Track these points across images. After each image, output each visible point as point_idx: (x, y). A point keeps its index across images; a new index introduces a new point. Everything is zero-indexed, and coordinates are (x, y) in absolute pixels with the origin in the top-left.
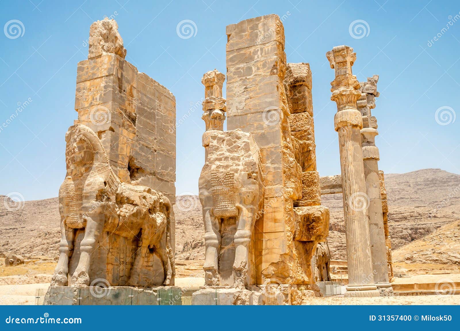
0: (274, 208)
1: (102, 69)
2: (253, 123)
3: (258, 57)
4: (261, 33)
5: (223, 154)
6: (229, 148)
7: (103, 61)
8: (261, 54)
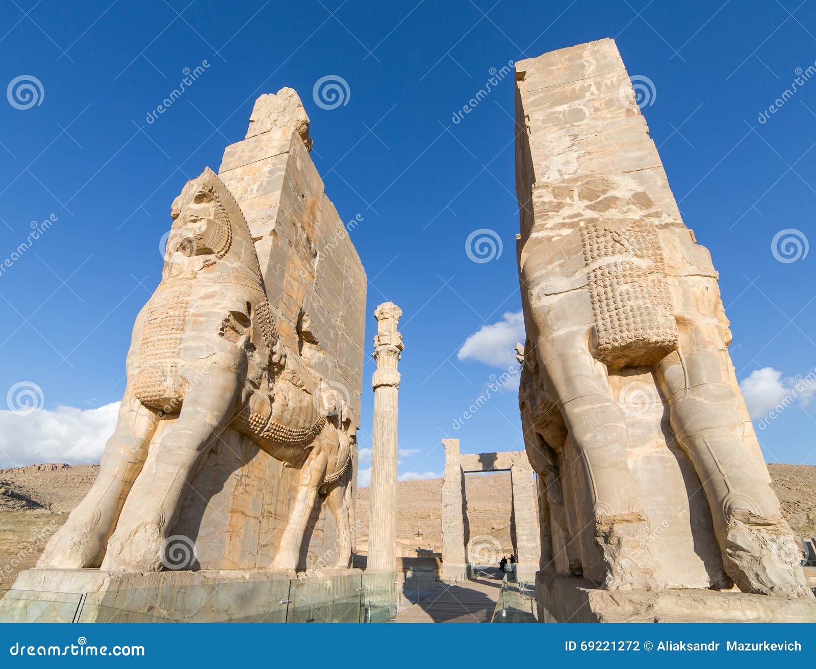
1: (269, 148)
3: (592, 94)
4: (590, 63)
7: (271, 137)
8: (598, 89)
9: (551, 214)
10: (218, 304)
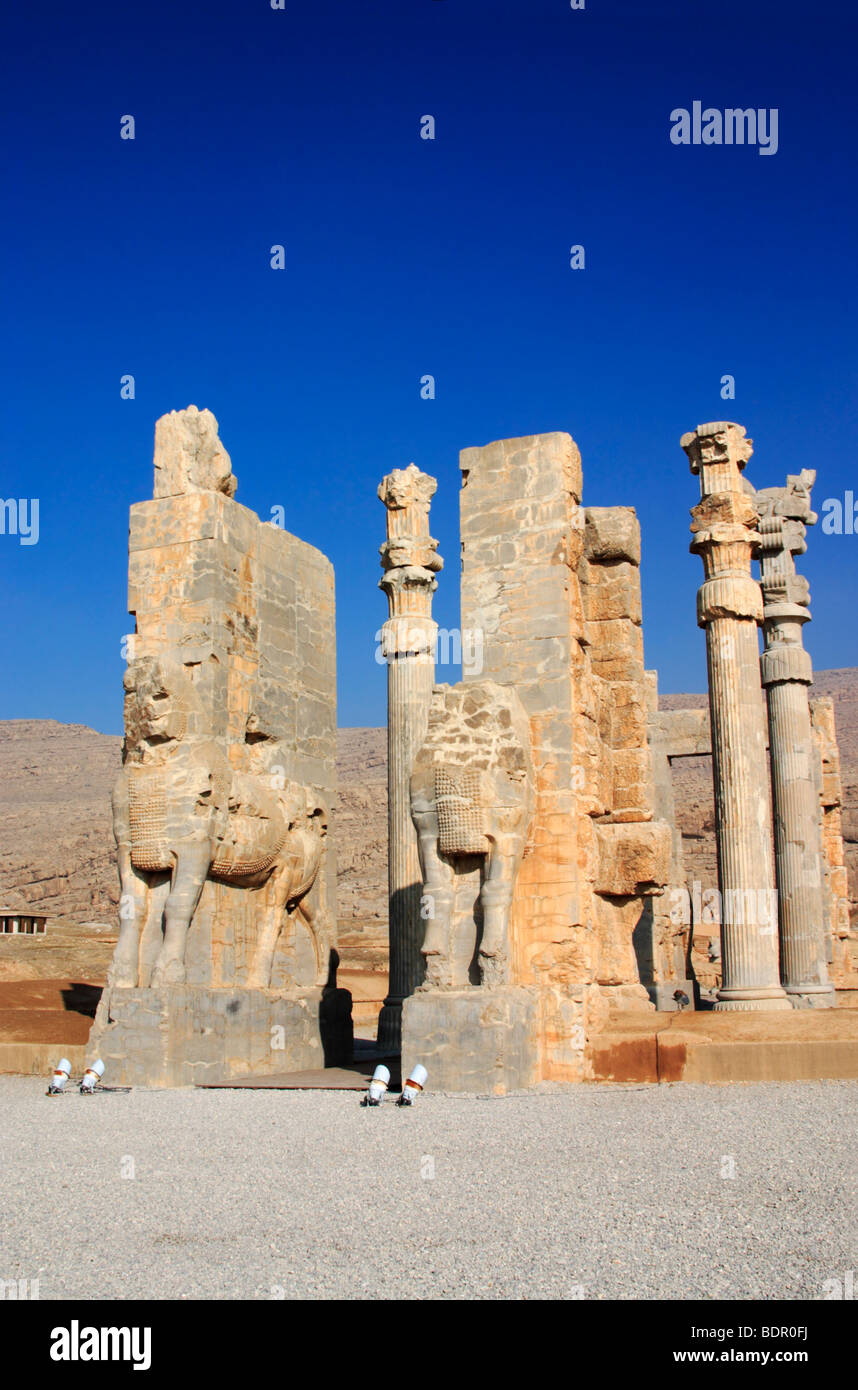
0: (558, 835)
1: (187, 525)
2: (517, 663)
3: (527, 524)
4: (533, 472)
5: (457, 730)
6: (469, 717)
7: (188, 506)
8: (534, 518)
9: (440, 724)
10: (189, 789)
